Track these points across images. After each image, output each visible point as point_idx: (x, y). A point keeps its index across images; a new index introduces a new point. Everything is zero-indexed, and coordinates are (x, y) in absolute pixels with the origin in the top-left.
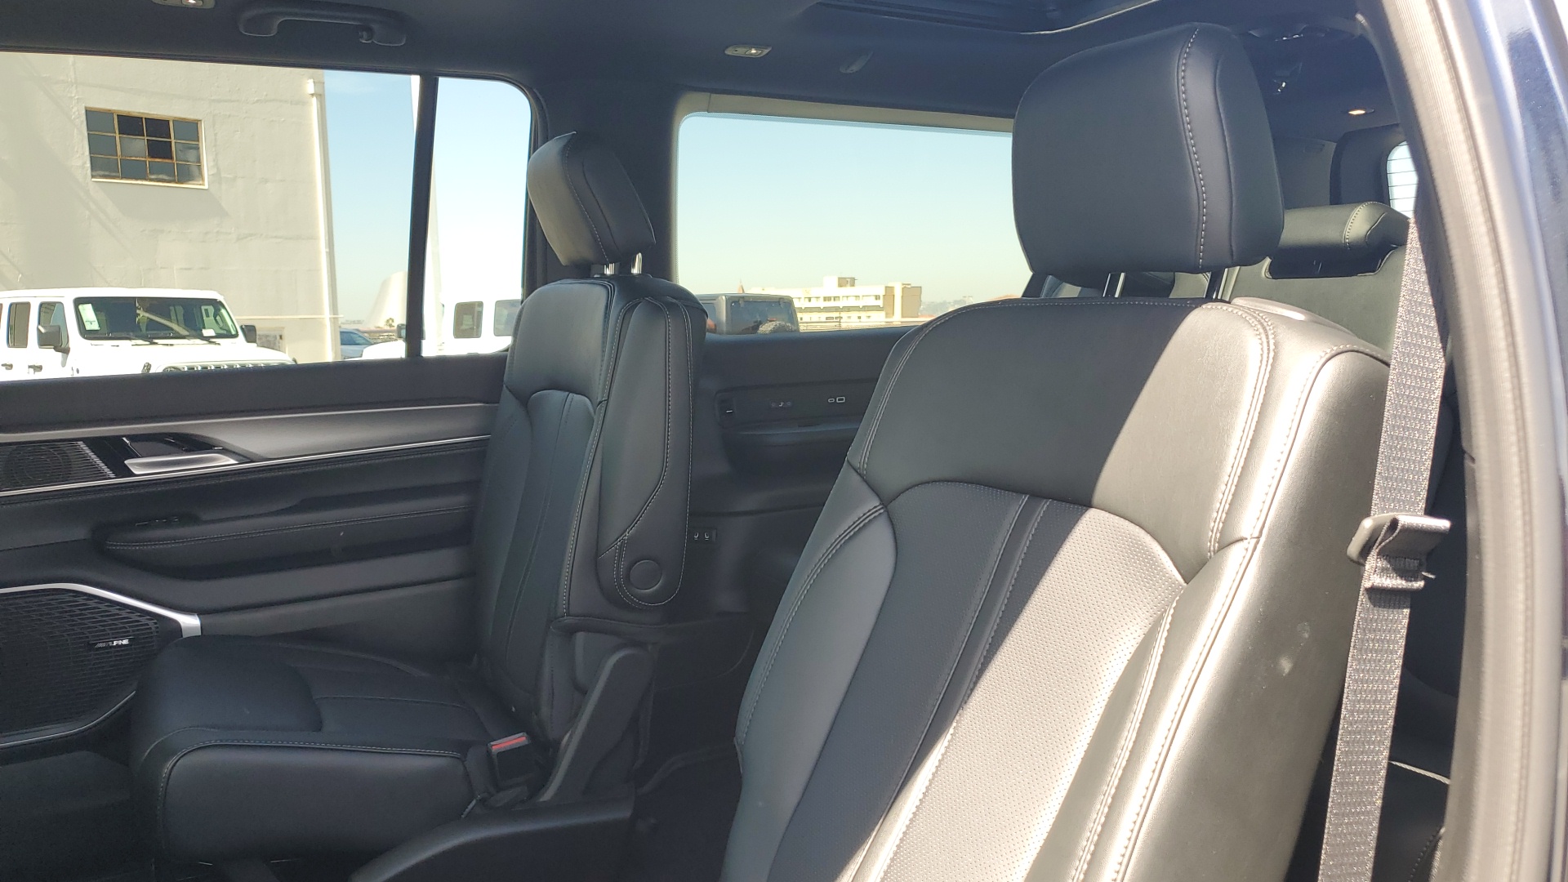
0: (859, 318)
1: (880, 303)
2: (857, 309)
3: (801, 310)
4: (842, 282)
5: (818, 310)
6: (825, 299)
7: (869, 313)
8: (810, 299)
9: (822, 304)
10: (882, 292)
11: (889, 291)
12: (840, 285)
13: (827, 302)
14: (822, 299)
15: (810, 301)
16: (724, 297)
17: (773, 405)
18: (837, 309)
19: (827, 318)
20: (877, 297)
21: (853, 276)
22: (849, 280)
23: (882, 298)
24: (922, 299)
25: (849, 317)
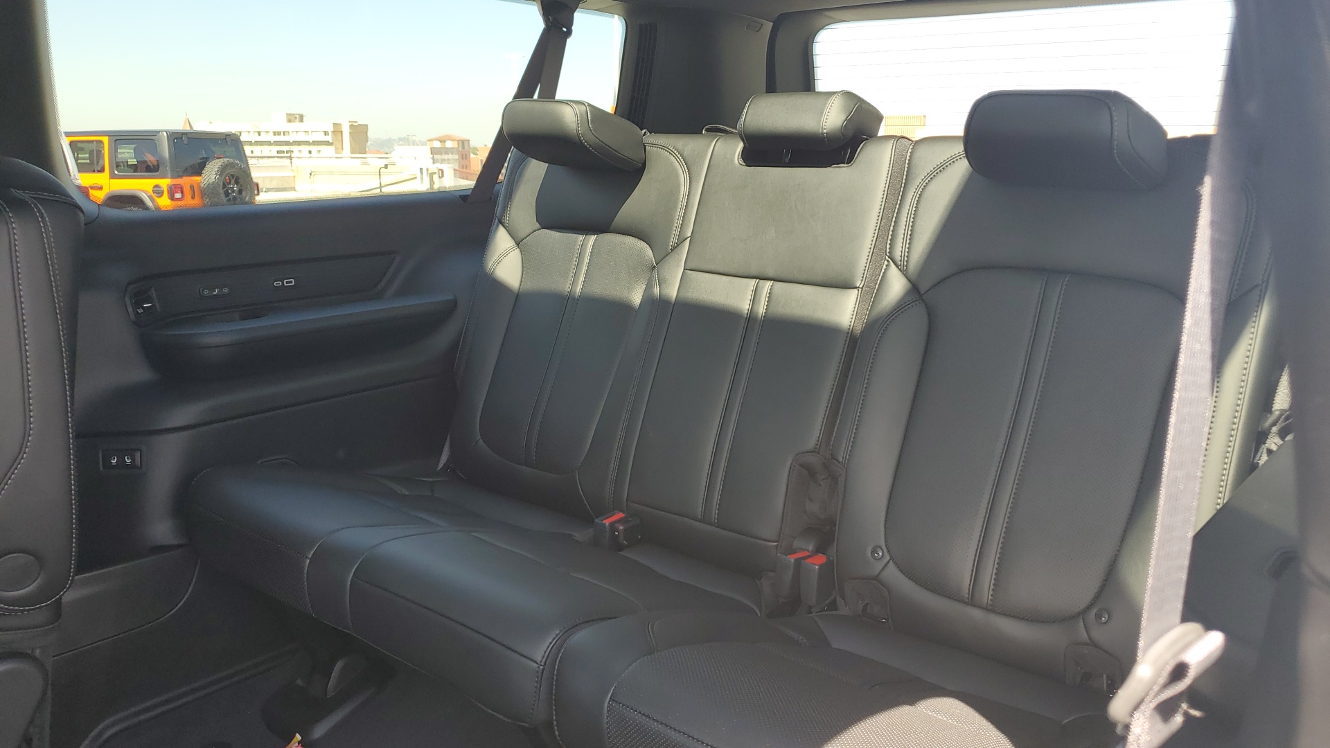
0: (310, 152)
1: (329, 138)
2: (307, 143)
3: (250, 143)
4: (291, 118)
5: (269, 143)
6: (275, 133)
7: (320, 148)
8: (259, 133)
9: (273, 139)
10: (330, 129)
11: (337, 130)
12: (289, 121)
13: (277, 136)
14: (271, 133)
15: (259, 135)
16: (165, 134)
17: (206, 292)
18: (287, 143)
19: (278, 152)
20: (326, 133)
21: (301, 113)
22: (297, 116)
23: (330, 133)
24: (369, 136)
25: (300, 151)
